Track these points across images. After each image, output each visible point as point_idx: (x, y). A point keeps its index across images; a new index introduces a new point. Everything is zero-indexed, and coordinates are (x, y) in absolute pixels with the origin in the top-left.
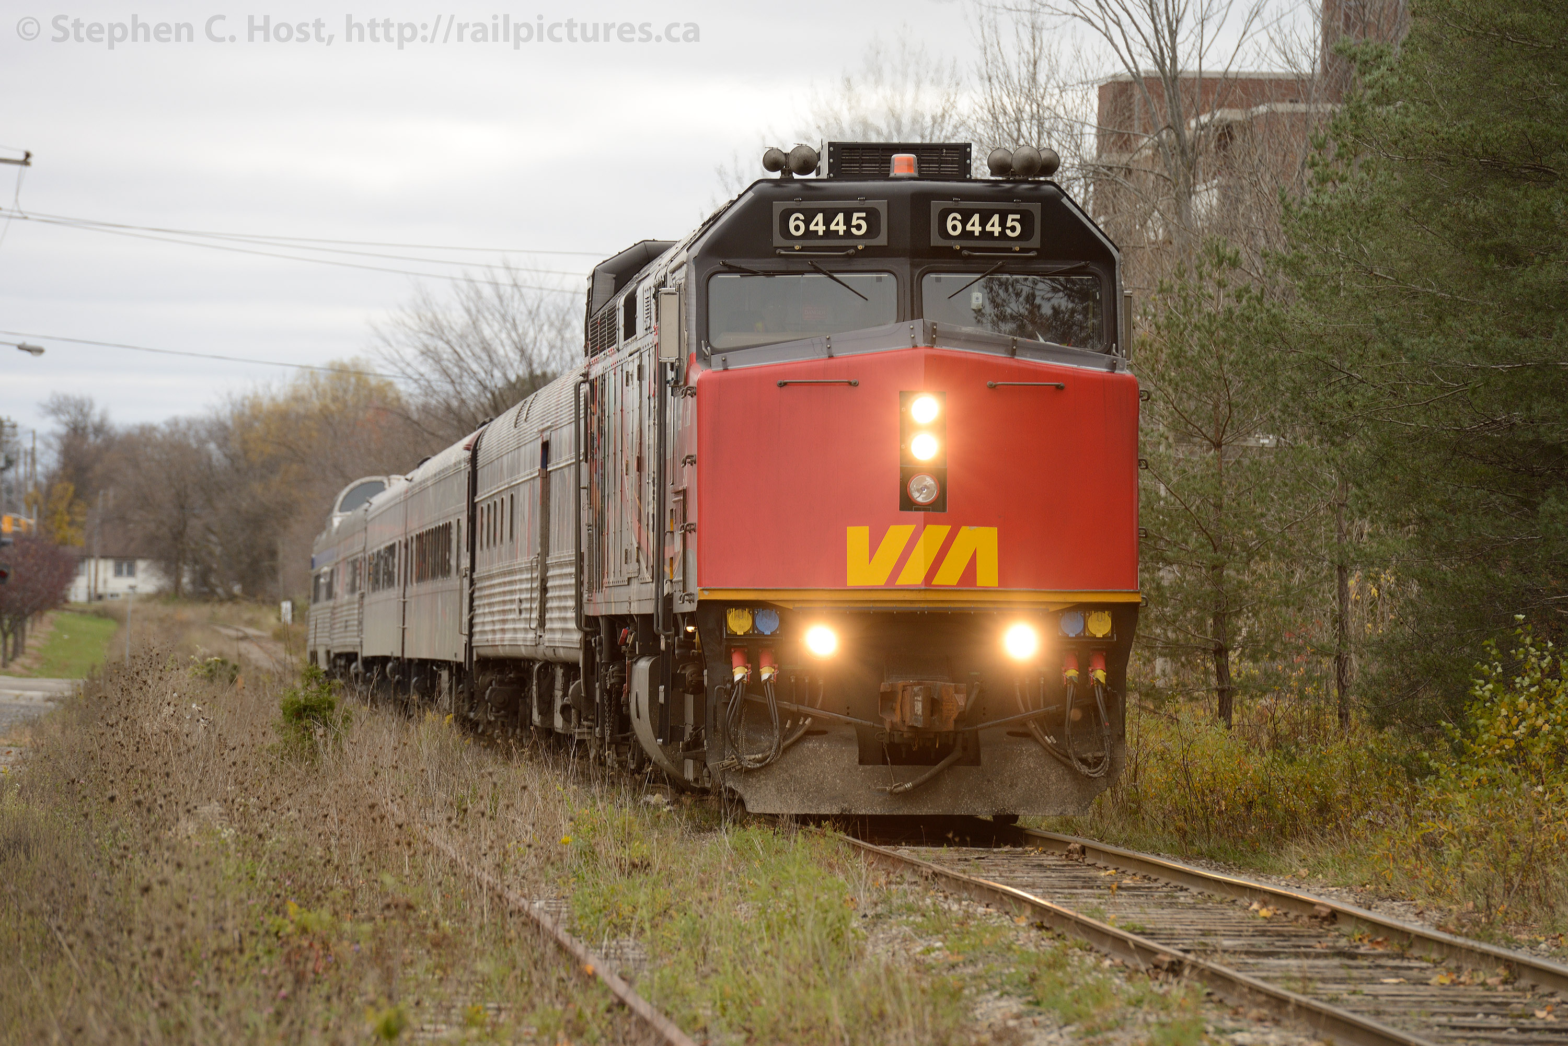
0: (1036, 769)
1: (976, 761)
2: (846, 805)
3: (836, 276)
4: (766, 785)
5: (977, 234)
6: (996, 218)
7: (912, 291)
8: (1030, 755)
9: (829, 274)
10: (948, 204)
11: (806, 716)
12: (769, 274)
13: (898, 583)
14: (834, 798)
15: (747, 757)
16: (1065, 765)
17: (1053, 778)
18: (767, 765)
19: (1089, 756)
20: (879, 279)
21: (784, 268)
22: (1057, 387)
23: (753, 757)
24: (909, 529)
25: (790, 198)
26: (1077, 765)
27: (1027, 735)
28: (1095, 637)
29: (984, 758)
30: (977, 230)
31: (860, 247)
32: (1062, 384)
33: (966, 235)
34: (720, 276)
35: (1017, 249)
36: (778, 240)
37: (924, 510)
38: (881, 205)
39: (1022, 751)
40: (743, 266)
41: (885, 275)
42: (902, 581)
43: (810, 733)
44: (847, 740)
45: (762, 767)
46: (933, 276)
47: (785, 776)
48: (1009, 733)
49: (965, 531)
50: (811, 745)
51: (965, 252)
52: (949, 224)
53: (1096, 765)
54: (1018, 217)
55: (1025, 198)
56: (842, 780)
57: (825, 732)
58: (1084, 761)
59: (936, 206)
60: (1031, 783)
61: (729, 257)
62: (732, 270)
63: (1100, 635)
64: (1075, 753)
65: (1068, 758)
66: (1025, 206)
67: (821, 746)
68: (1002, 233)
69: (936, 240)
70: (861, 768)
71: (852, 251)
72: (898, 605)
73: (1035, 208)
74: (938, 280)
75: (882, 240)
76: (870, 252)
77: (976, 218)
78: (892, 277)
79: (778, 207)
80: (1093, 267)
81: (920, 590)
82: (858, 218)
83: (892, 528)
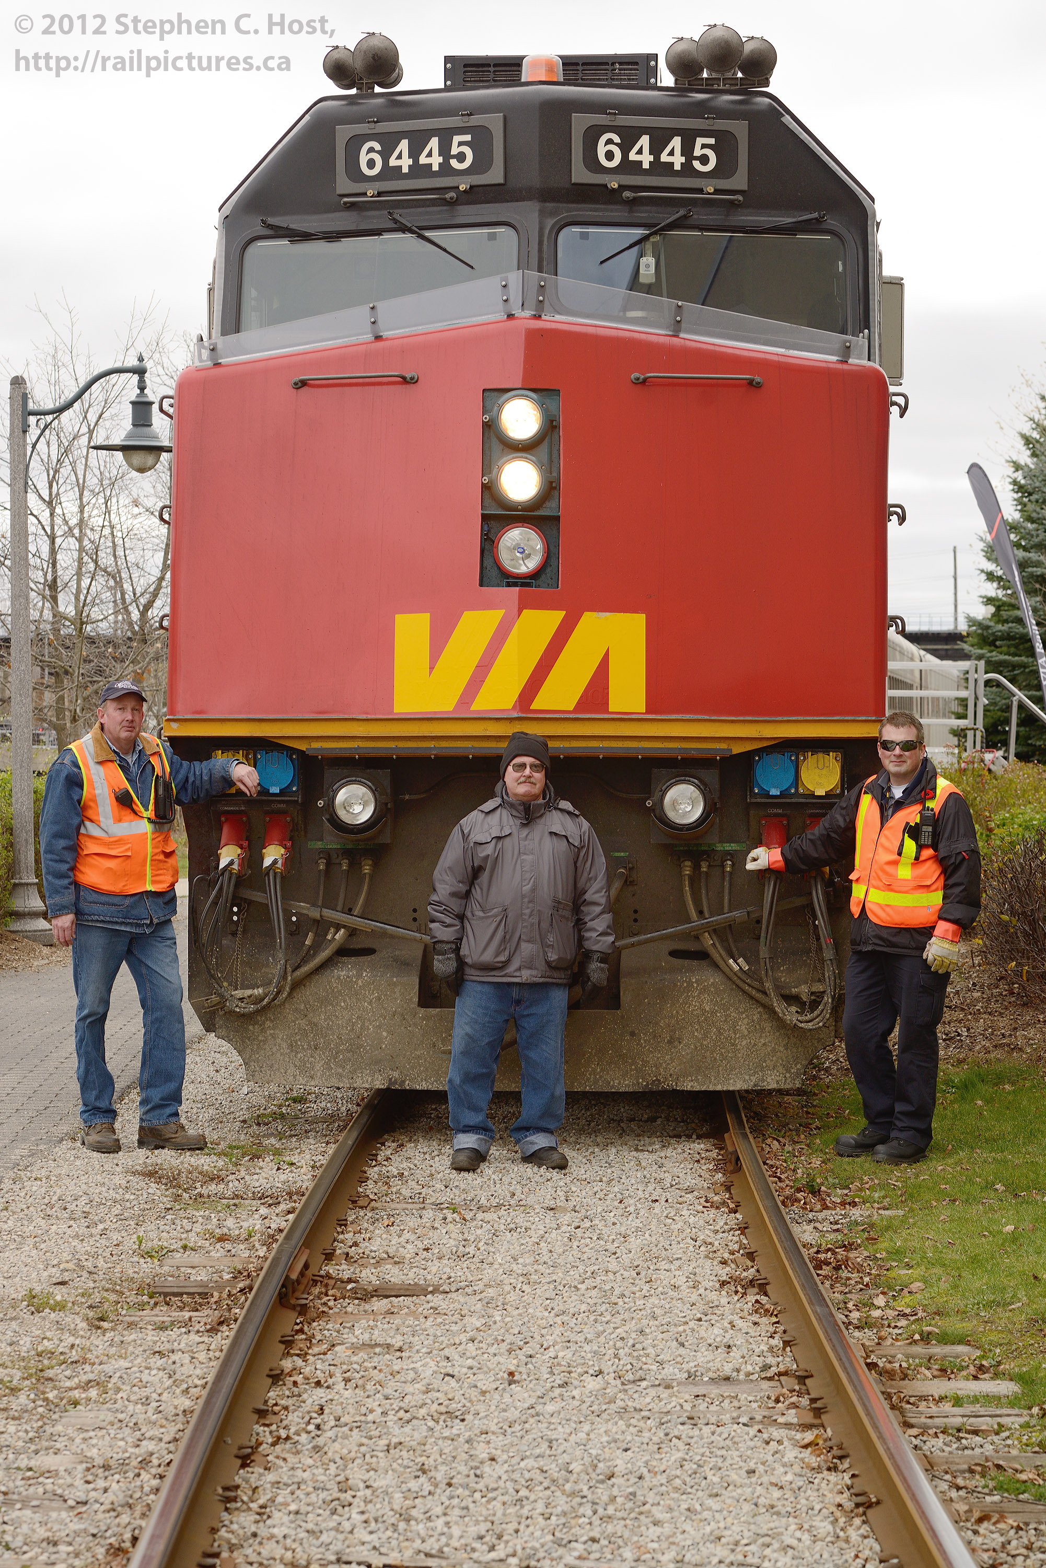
0: (713, 1013)
1: (614, 1001)
2: (396, 1074)
3: (428, 234)
4: (274, 1037)
5: (646, 166)
6: (676, 142)
7: (540, 251)
8: (705, 990)
9: (418, 232)
10: (601, 119)
11: (338, 927)
12: (333, 236)
13: (475, 707)
14: (378, 1062)
15: (239, 993)
16: (764, 1006)
17: (743, 1027)
18: (264, 1008)
19: (803, 991)
20: (492, 237)
21: (352, 227)
22: (750, 383)
23: (249, 992)
24: (497, 615)
25: (360, 120)
26: (779, 1006)
27: (702, 955)
28: (813, 795)
29: (626, 997)
30: (646, 159)
31: (462, 187)
32: (758, 379)
33: (628, 167)
34: (260, 243)
35: (711, 189)
36: (344, 185)
37: (523, 585)
38: (495, 122)
39: (690, 984)
40: (292, 226)
41: (501, 229)
42: (481, 704)
43: (343, 952)
44: (403, 965)
45: (257, 1012)
46: (576, 229)
47: (303, 1023)
48: (674, 954)
49: (590, 621)
50: (344, 972)
51: (627, 194)
52: (602, 150)
53: (814, 1005)
54: (712, 141)
55: (722, 114)
56: (390, 1033)
57: (370, 951)
58: (791, 999)
59: (580, 122)
60: (705, 1036)
61: (273, 215)
62: (278, 232)
63: (820, 792)
64: (777, 987)
65: (765, 993)
66: (721, 124)
67: (359, 976)
68: (687, 166)
69: (580, 174)
70: (422, 1012)
71: (452, 194)
72: (477, 744)
73: (740, 129)
74: (584, 236)
75: (495, 175)
76: (476, 195)
77: (645, 141)
78: (511, 232)
79: (344, 133)
80: (832, 222)
81: (511, 720)
82: (460, 144)
83: (467, 614)
